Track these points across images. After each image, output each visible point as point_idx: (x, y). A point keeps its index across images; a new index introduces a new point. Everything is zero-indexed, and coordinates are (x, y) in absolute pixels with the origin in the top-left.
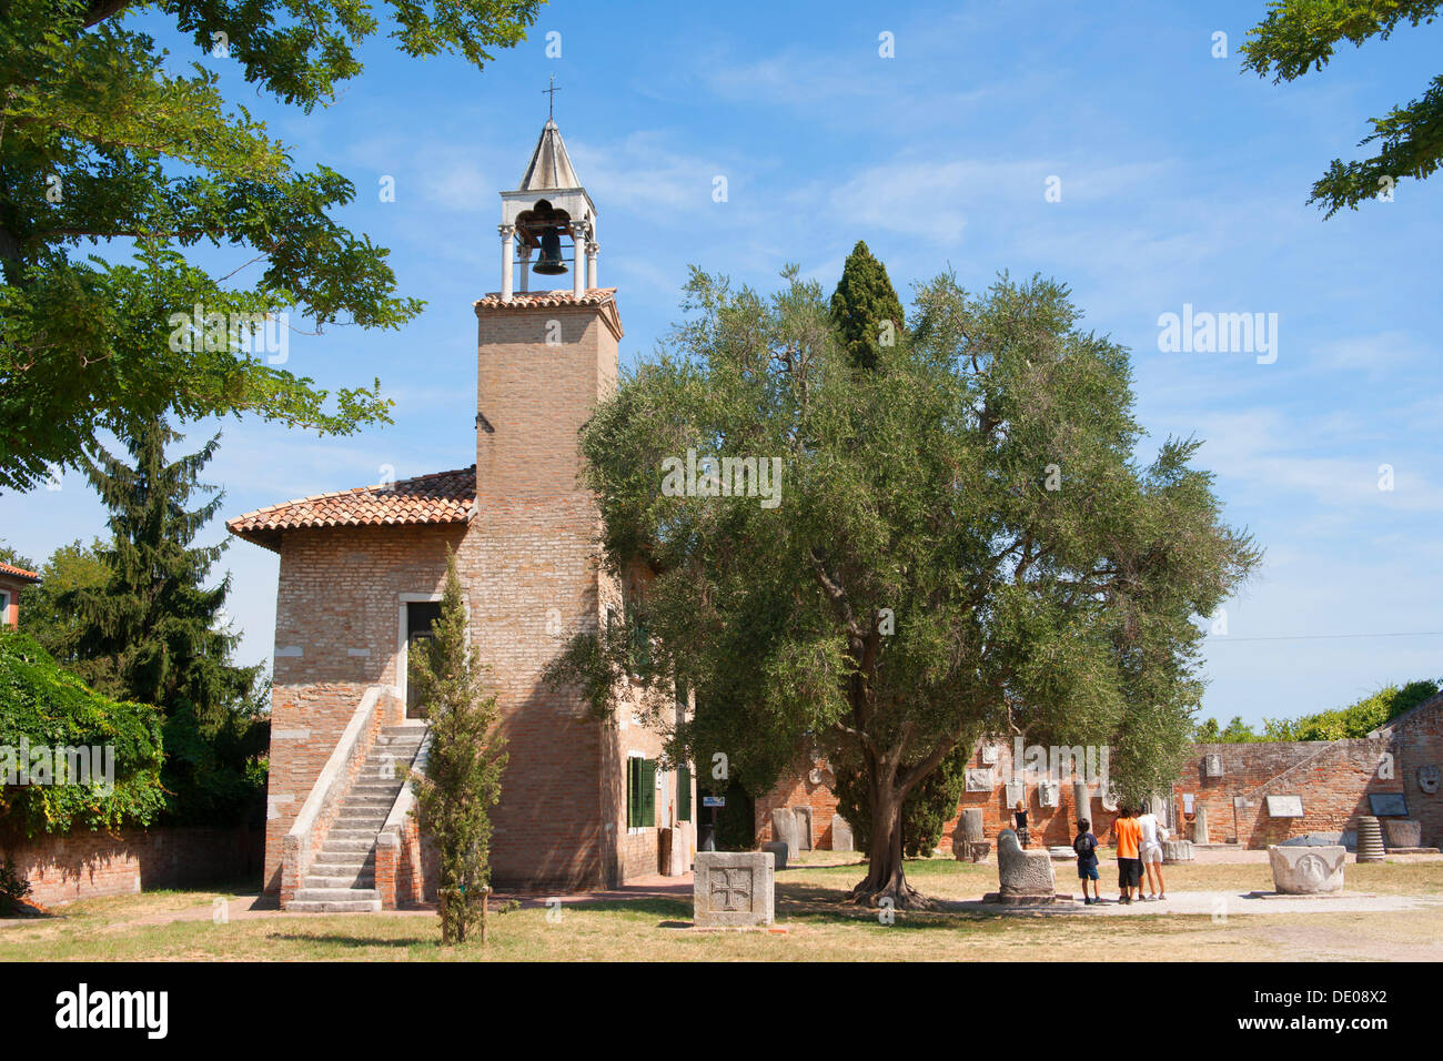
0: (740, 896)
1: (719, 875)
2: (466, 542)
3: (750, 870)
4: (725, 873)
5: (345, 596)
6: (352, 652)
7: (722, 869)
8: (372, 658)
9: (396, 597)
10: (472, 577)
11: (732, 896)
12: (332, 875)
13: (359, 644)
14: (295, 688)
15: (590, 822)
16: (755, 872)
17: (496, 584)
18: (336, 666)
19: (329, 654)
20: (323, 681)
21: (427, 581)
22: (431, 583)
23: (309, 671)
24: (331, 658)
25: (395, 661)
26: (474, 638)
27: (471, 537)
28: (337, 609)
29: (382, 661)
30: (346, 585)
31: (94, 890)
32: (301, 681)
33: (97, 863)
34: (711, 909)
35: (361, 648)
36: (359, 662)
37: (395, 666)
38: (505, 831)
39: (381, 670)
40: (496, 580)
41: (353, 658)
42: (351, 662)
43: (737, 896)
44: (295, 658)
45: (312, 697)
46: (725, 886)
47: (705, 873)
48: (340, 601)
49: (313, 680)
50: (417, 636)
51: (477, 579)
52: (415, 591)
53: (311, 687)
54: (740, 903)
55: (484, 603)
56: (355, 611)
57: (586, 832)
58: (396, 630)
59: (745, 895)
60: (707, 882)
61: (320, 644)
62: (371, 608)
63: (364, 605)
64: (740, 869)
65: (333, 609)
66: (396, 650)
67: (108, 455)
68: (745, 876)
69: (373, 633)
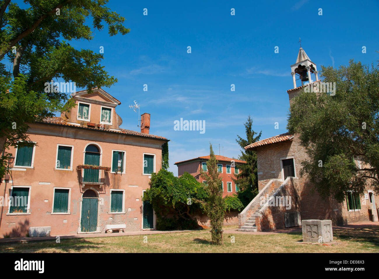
0: (315, 233)
1: (309, 227)
2: (292, 145)
3: (317, 225)
4: (310, 226)
5: (269, 160)
6: (272, 172)
7: (309, 225)
8: (276, 173)
9: (279, 159)
10: (294, 152)
11: (313, 233)
12: (250, 223)
13: (273, 170)
14: (262, 181)
15: (327, 209)
16: (318, 226)
17: (299, 153)
18: (269, 176)
19: (268, 173)
20: (267, 179)
21: (285, 155)
22: (286, 155)
23: (264, 177)
24: (268, 174)
25: (281, 173)
26: (296, 166)
27: (293, 143)
28: (268, 163)
29: (278, 173)
30: (269, 158)
31: (228, 224)
32: (263, 179)
33: (228, 218)
34: (307, 237)
35: (274, 171)
36: (273, 174)
37: (281, 174)
38: (308, 211)
39: (278, 175)
40: (299, 152)
41: (272, 173)
42: (272, 174)
43: (314, 233)
44: (261, 175)
45: (265, 183)
46: (310, 230)
47: (305, 226)
48: (269, 161)
49: (265, 179)
50: (285, 167)
51: (296, 153)
52: (283, 157)
53: (265, 180)
54: (315, 235)
55: (297, 158)
56: (272, 163)
57: (327, 211)
58: (280, 167)
59: (316, 233)
60: (306, 229)
61: (266, 171)
62: (275, 162)
63: (273, 162)
64: (314, 225)
65: (267, 163)
66: (281, 171)
67: (241, 139)
68: (316, 227)
69: (276, 167)
